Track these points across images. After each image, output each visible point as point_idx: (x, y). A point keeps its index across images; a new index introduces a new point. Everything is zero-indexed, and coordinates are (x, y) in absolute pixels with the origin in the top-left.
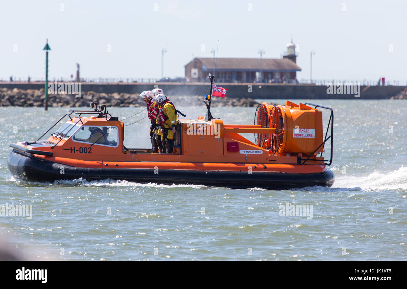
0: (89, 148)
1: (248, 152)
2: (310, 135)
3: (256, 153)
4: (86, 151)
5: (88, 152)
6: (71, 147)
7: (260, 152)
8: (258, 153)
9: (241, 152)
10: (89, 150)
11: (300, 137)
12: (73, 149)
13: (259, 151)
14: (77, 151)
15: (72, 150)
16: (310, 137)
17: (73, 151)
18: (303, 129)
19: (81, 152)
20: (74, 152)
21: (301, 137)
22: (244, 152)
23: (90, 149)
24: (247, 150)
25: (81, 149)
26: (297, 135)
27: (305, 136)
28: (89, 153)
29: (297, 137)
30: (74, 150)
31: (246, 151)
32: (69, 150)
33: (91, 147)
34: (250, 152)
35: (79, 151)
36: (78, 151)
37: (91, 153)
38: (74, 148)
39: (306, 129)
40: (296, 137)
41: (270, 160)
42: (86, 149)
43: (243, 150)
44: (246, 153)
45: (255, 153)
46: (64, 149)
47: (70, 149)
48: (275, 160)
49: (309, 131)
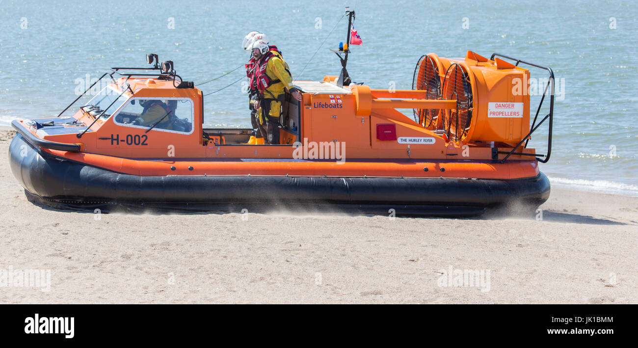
0: (142, 137)
1: (411, 140)
2: (515, 113)
3: (425, 143)
4: (137, 142)
5: (141, 142)
6: (112, 135)
7: (431, 140)
8: (428, 143)
9: (399, 140)
10: (142, 140)
11: (498, 116)
12: (115, 137)
13: (430, 138)
14: (122, 141)
15: (114, 139)
16: (515, 117)
17: (115, 142)
18: (503, 103)
19: (130, 142)
20: (118, 144)
21: (501, 116)
22: (405, 140)
23: (144, 138)
24: (410, 138)
25: (130, 138)
26: (494, 113)
27: (507, 114)
28: (143, 144)
29: (494, 116)
30: (117, 140)
31: (408, 138)
32: (108, 140)
33: (147, 134)
34: (414, 140)
35: (126, 141)
36: (124, 141)
37: (147, 144)
38: (118, 136)
39: (508, 103)
40: (492, 116)
41: (447, 155)
42: (137, 138)
43: (404, 138)
44: (408, 142)
45: (422, 142)
46: (100, 139)
47: (111, 137)
48: (457, 155)
49: (513, 106)
